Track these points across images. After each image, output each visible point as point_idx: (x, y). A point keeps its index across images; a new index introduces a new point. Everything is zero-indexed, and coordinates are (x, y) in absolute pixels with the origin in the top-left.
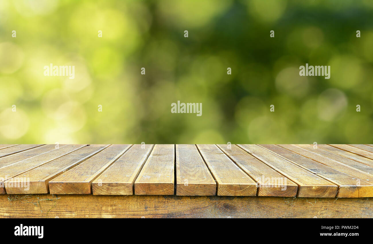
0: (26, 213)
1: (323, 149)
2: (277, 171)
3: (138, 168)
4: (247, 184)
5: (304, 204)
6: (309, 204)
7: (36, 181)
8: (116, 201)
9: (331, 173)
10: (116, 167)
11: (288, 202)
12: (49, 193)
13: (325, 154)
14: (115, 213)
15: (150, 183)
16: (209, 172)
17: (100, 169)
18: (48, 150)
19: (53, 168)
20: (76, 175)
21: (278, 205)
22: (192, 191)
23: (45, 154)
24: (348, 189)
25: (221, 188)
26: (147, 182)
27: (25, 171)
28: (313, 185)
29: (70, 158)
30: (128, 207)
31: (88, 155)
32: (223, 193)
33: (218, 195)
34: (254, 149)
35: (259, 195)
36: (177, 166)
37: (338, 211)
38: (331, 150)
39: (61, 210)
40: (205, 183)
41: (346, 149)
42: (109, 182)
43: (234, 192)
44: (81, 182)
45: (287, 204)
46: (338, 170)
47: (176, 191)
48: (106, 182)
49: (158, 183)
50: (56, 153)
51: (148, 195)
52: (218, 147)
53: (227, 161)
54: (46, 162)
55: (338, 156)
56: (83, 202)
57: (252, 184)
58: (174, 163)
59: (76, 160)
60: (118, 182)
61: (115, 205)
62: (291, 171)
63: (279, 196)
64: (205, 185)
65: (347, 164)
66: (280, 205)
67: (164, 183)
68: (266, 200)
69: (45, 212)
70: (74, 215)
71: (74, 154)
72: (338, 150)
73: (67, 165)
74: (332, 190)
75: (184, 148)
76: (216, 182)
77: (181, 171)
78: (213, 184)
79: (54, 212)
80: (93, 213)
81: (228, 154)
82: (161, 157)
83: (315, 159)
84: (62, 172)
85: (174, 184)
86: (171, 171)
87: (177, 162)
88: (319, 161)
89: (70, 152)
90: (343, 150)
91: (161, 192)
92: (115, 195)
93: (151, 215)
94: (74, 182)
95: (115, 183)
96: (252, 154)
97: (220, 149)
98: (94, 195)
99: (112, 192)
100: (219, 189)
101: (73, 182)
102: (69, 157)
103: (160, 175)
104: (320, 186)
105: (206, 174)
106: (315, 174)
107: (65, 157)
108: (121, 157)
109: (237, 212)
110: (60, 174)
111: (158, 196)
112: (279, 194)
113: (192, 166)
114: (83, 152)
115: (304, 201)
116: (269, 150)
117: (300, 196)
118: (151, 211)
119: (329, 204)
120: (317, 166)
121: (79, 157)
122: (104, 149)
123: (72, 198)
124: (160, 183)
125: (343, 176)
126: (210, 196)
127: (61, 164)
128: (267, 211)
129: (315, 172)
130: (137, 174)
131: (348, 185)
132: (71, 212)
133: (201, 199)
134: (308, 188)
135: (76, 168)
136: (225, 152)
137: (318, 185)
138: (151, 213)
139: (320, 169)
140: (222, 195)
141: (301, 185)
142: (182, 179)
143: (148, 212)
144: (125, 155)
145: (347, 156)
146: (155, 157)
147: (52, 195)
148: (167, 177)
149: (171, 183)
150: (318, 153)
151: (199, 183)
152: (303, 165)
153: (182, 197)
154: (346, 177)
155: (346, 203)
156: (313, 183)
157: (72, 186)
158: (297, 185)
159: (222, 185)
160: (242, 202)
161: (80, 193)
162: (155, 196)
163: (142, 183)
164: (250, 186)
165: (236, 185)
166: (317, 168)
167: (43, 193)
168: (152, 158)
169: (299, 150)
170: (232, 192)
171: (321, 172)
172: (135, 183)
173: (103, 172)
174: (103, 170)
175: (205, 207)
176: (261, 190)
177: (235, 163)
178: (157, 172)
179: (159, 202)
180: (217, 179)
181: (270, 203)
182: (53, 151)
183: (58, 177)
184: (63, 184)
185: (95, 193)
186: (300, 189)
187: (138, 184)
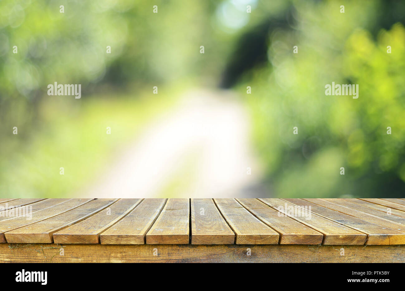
0: (28, 259)
1: (351, 202)
2: (301, 223)
3: (150, 223)
4: (268, 234)
5: (330, 251)
6: (335, 250)
7: (39, 233)
8: (126, 249)
9: (359, 224)
10: (126, 222)
11: (313, 249)
12: (53, 243)
13: (353, 207)
14: (124, 259)
15: (163, 234)
16: (226, 225)
17: (108, 223)
18: (52, 205)
19: (58, 222)
20: (83, 229)
21: (302, 251)
22: (209, 241)
23: (49, 208)
24: (377, 237)
25: (240, 237)
26: (160, 234)
27: (27, 225)
28: (340, 235)
29: (77, 213)
30: (139, 253)
31: (96, 210)
32: (242, 242)
33: (237, 243)
34: (275, 203)
35: (281, 243)
36: (192, 220)
37: (367, 257)
38: (359, 203)
39: (66, 256)
40: (223, 234)
41: (375, 203)
42: (118, 234)
43: (254, 241)
44: (88, 234)
45: (312, 251)
46: (367, 221)
47: (191, 241)
48: (115, 234)
49: (171, 234)
50: (61, 208)
51: (161, 244)
52: (237, 200)
53: (247, 215)
54: (51, 217)
55: (367, 208)
56: (90, 250)
57: (274, 234)
58: (189, 217)
59: (83, 215)
60: (128, 234)
61: (125, 252)
62: (316, 223)
63: (303, 244)
64: (222, 236)
65: (376, 216)
66: (304, 252)
67: (178, 234)
68: (289, 247)
69: (49, 258)
70: (80, 261)
71: (80, 209)
72: (366, 203)
73: (73, 220)
74: (361, 238)
75: (200, 202)
76: (235, 233)
77: (196, 225)
78: (231, 234)
79: (58, 258)
80: (101, 259)
81: (247, 208)
82: (175, 212)
83: (342, 211)
84: (68, 226)
85: (189, 235)
86: (186, 225)
87: (192, 216)
88: (346, 213)
89: (76, 206)
90: (372, 203)
91: (175, 242)
92: (125, 245)
93: (164, 261)
94: (81, 234)
95: (125, 235)
96: (274, 208)
97: (239, 203)
98: (102, 245)
99: (121, 242)
100: (237, 239)
101: (79, 234)
102: (75, 212)
103: (174, 228)
104: (348, 235)
105: (224, 226)
106: (342, 224)
107: (71, 212)
108: (132, 212)
109: (257, 258)
110: (65, 227)
111: (172, 245)
112: (303, 242)
113: (209, 219)
114: (90, 207)
115: (331, 248)
116: (292, 204)
117: (325, 244)
118: (165, 257)
119: (357, 251)
120: (345, 217)
121: (86, 212)
122: (113, 203)
123: (78, 247)
124: (174, 234)
125: (373, 227)
126: (228, 245)
127: (67, 219)
128: (290, 257)
129: (342, 223)
130: (148, 227)
131: (378, 234)
132: (77, 258)
133: (219, 247)
134: (335, 237)
135: (82, 223)
136: (245, 206)
137: (345, 235)
138: (164, 259)
139: (348, 220)
140: (241, 244)
141: (327, 234)
142: (198, 231)
143: (161, 258)
144: (136, 210)
145: (377, 208)
146: (169, 211)
147: (56, 244)
148: (182, 229)
149: (185, 234)
150: (345, 206)
151: (216, 234)
152: (329, 217)
153: (197, 246)
154: (375, 227)
155: (376, 250)
156: (340, 232)
157: (79, 237)
158: (322, 235)
159: (241, 236)
160: (263, 250)
161: (87, 243)
162: (168, 245)
163: (154, 235)
164: (272, 236)
165: (257, 235)
166: (344, 219)
167: (47, 242)
168: (166, 212)
169: (325, 203)
170: (252, 241)
171: (348, 223)
172: (146, 235)
173: (112, 226)
174: (112, 224)
175: (222, 254)
176: (284, 239)
177: (255, 216)
178: (171, 225)
179: (172, 250)
180: (235, 231)
181: (293, 250)
182: (58, 205)
183: (64, 230)
184: (68, 236)
185: (102, 243)
186: (326, 238)
187: (150, 235)
